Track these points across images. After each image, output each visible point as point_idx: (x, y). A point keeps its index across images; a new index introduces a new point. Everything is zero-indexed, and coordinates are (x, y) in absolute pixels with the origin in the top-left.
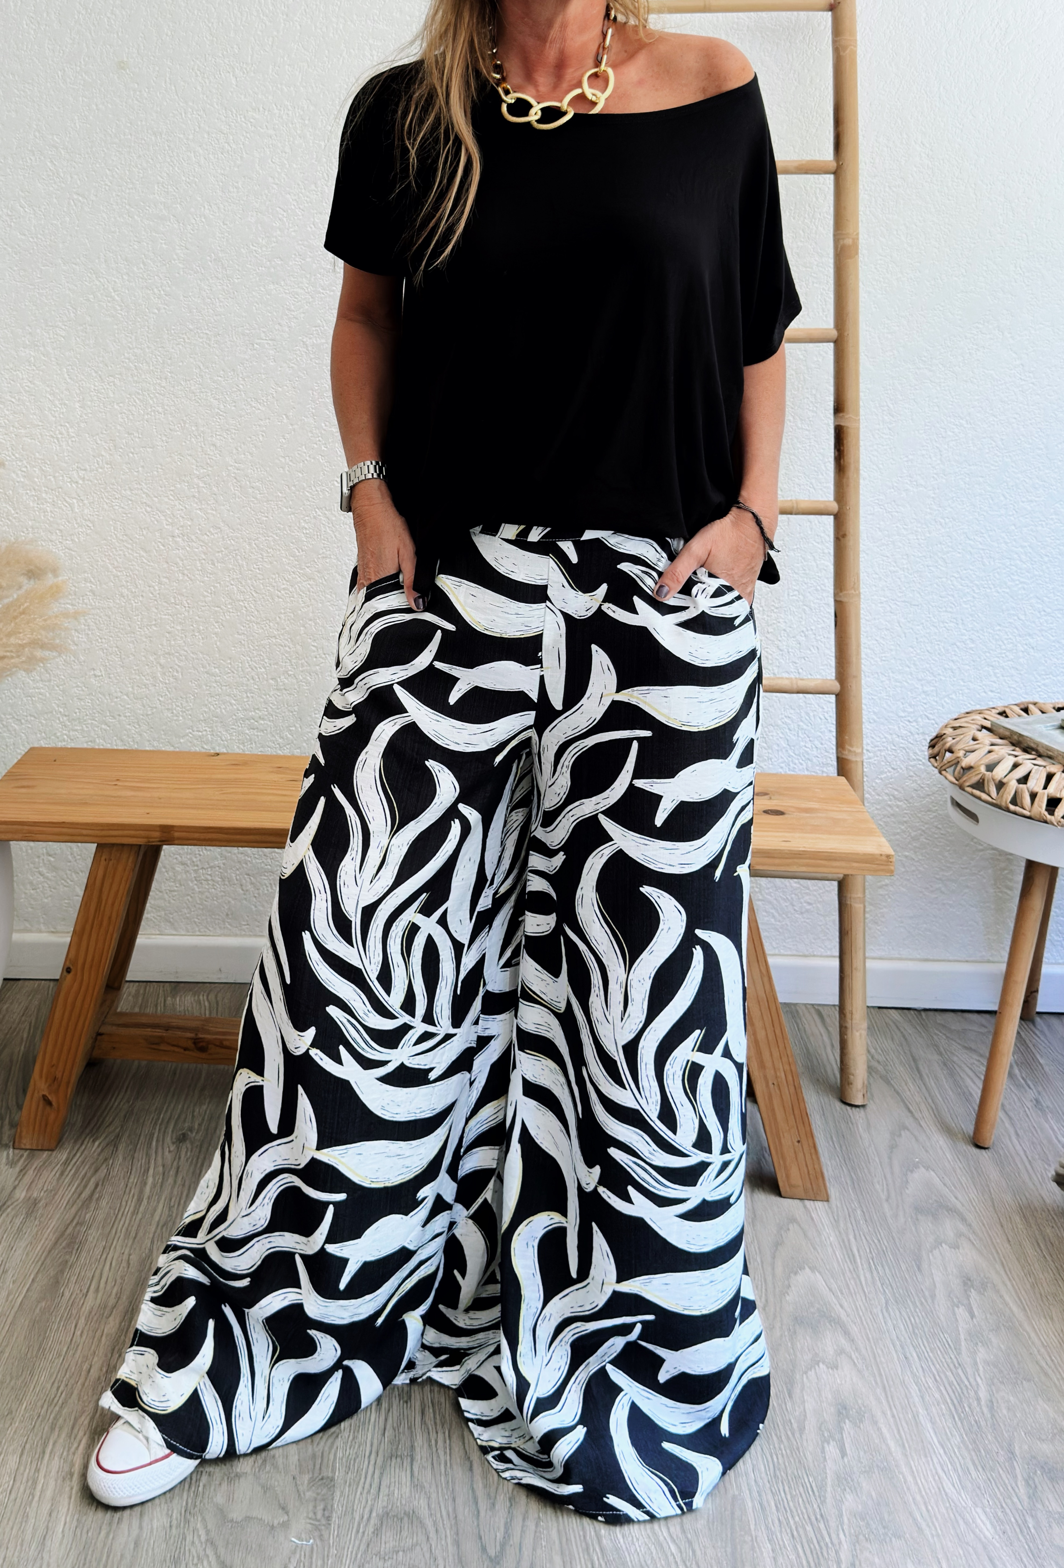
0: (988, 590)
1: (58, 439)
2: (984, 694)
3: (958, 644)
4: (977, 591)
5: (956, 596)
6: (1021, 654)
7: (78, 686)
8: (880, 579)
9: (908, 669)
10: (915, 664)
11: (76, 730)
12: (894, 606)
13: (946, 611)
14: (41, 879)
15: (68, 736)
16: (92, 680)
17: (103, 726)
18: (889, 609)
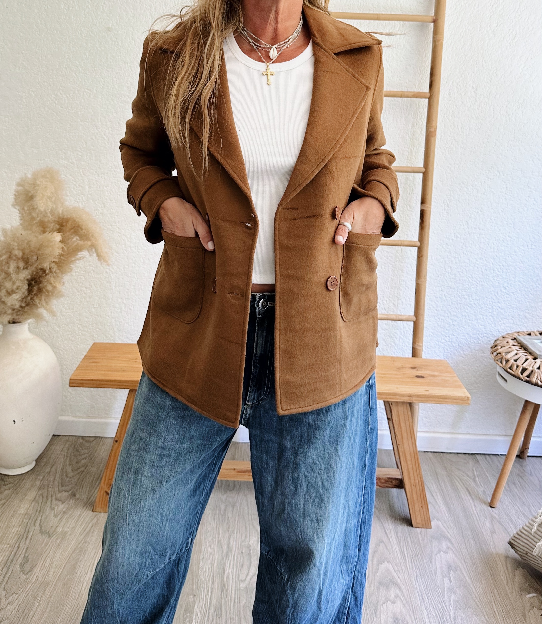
0: (483, 283)
1: (78, 202)
2: (477, 326)
3: (469, 305)
4: (478, 283)
5: (469, 284)
6: (494, 310)
7: (86, 312)
8: (438, 276)
9: (447, 315)
10: (450, 313)
11: (85, 331)
12: (443, 288)
13: (465, 291)
14: (69, 394)
15: (81, 334)
16: (93, 310)
17: (97, 330)
18: (441, 289)
